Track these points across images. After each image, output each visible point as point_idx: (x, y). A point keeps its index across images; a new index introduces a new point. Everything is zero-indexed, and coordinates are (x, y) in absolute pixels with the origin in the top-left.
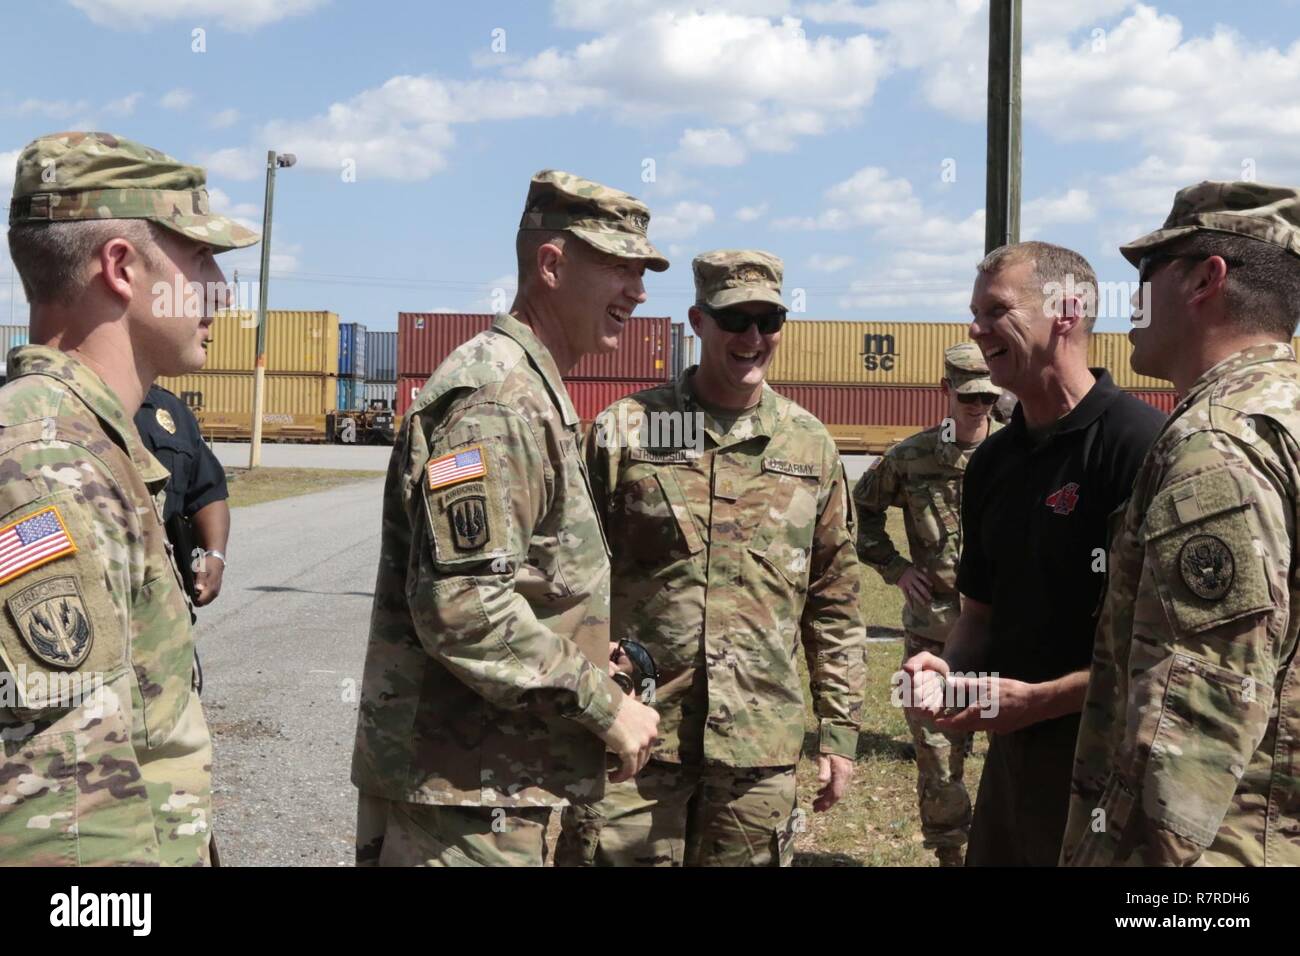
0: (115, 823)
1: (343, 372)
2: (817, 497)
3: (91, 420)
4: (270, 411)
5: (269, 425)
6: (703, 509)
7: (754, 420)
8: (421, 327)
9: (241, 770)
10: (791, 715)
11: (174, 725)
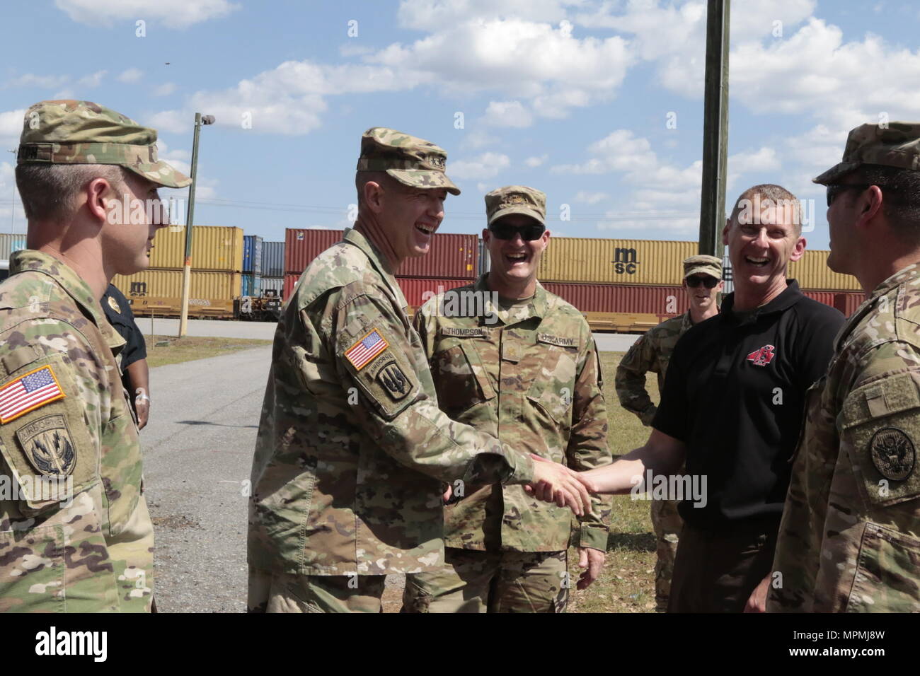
0: (90, 589)
1: (246, 270)
2: (576, 362)
3: (72, 303)
4: (194, 297)
5: (193, 306)
6: (495, 369)
7: (530, 306)
8: (302, 239)
9: (170, 550)
10: (560, 515)
11: (128, 520)
